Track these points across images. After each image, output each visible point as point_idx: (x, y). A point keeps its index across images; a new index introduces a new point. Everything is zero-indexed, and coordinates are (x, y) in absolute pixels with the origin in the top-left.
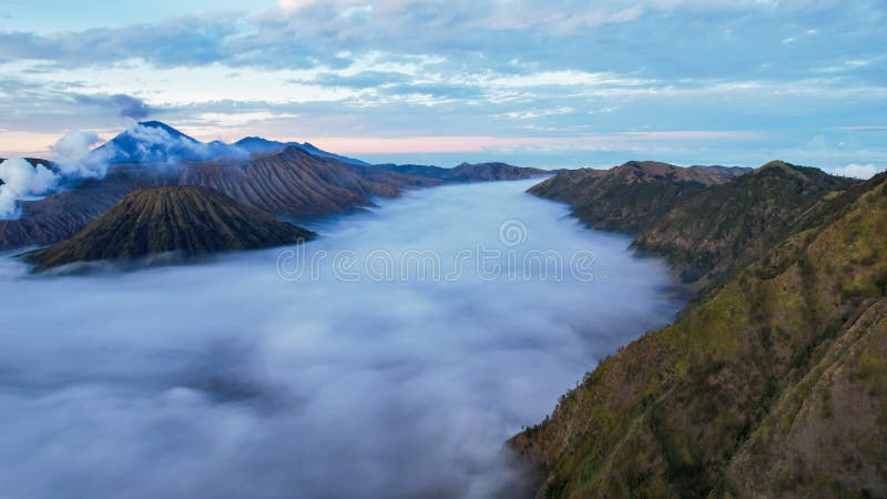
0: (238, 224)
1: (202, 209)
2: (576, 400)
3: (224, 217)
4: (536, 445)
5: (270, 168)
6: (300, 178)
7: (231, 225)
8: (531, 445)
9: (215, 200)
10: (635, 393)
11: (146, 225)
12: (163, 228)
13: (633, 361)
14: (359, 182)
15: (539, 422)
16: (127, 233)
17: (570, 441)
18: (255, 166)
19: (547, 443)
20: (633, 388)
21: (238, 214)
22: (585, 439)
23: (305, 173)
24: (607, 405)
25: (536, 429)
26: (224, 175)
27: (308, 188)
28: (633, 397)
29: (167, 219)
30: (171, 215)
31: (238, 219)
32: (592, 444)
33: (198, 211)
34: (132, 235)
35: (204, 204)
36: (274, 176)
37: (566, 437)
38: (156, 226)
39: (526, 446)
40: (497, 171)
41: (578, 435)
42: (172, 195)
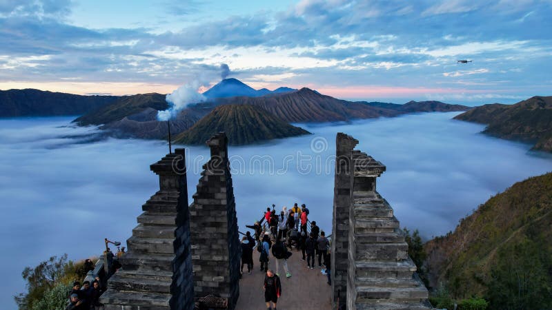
0: (272, 126)
1: (253, 116)
2: (472, 221)
3: (264, 121)
4: (441, 248)
5: (292, 100)
6: (309, 106)
7: (268, 126)
8: (437, 248)
9: (259, 112)
10: (517, 217)
11: (223, 124)
12: (232, 126)
13: (517, 196)
14: (343, 108)
15: (444, 235)
16: (213, 128)
17: (465, 245)
18: (283, 98)
19: (449, 248)
20: (515, 213)
21: (272, 120)
22: (476, 243)
23: (311, 103)
24: (494, 222)
25: (442, 238)
26: (266, 103)
27: (313, 112)
28: (515, 219)
29: (235, 121)
30: (236, 119)
31: (272, 124)
32: (481, 246)
33: (251, 117)
34: (216, 128)
35: (254, 113)
36: (294, 104)
37: (462, 244)
38: (229, 124)
39: (434, 248)
40: (434, 106)
41: (471, 242)
42: (238, 108)
